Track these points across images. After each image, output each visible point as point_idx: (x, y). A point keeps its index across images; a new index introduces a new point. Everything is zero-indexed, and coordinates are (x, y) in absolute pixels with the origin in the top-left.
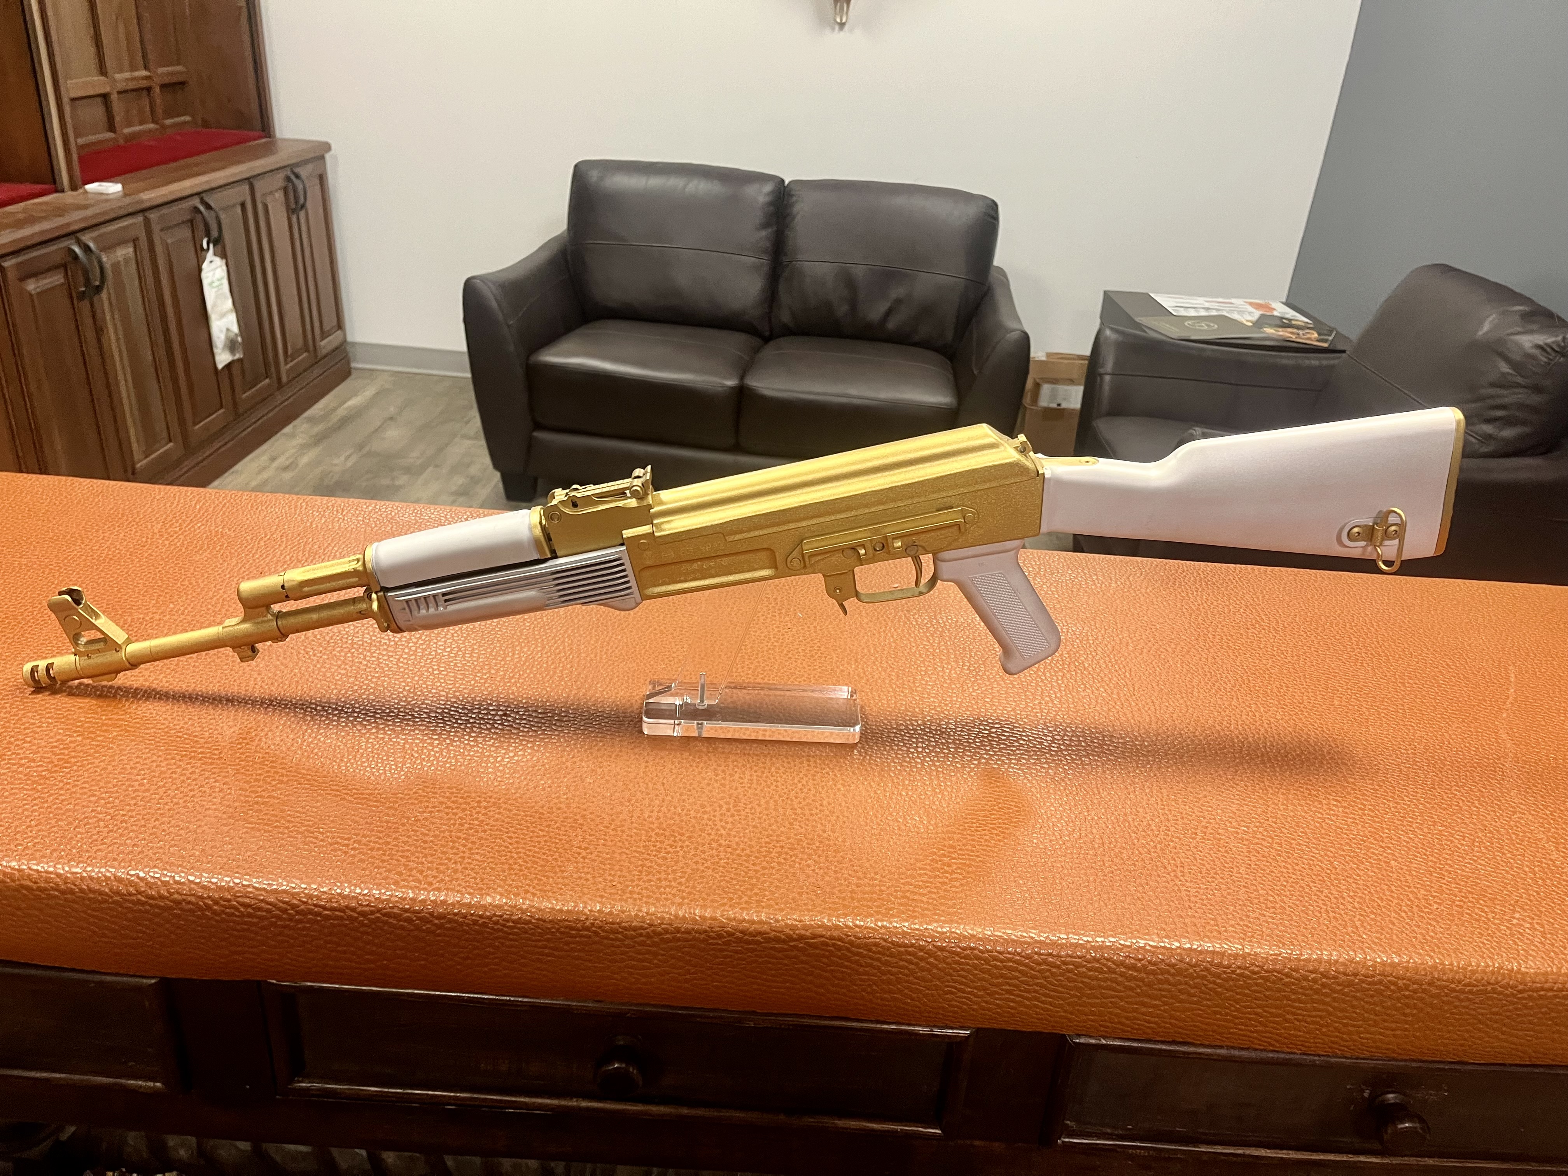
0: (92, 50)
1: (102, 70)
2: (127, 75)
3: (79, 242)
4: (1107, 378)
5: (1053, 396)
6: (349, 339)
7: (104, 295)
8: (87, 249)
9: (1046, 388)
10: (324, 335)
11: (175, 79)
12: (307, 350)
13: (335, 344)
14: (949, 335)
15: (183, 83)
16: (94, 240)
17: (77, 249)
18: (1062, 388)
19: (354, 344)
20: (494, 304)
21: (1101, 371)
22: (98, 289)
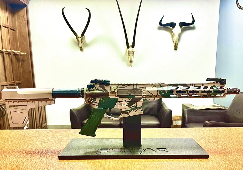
0: (5, 78)
1: (6, 81)
2: (11, 82)
3: (1, 107)
4: (186, 117)
5: (176, 123)
6: (48, 124)
7: (5, 116)
8: (3, 108)
9: (174, 122)
10: (43, 124)
11: (19, 83)
12: (40, 126)
13: (45, 125)
14: (156, 113)
15: (20, 84)
16: (4, 107)
17: (1, 108)
18: (177, 121)
19: (48, 125)
20: (75, 113)
21: (185, 115)
22: (4, 115)
